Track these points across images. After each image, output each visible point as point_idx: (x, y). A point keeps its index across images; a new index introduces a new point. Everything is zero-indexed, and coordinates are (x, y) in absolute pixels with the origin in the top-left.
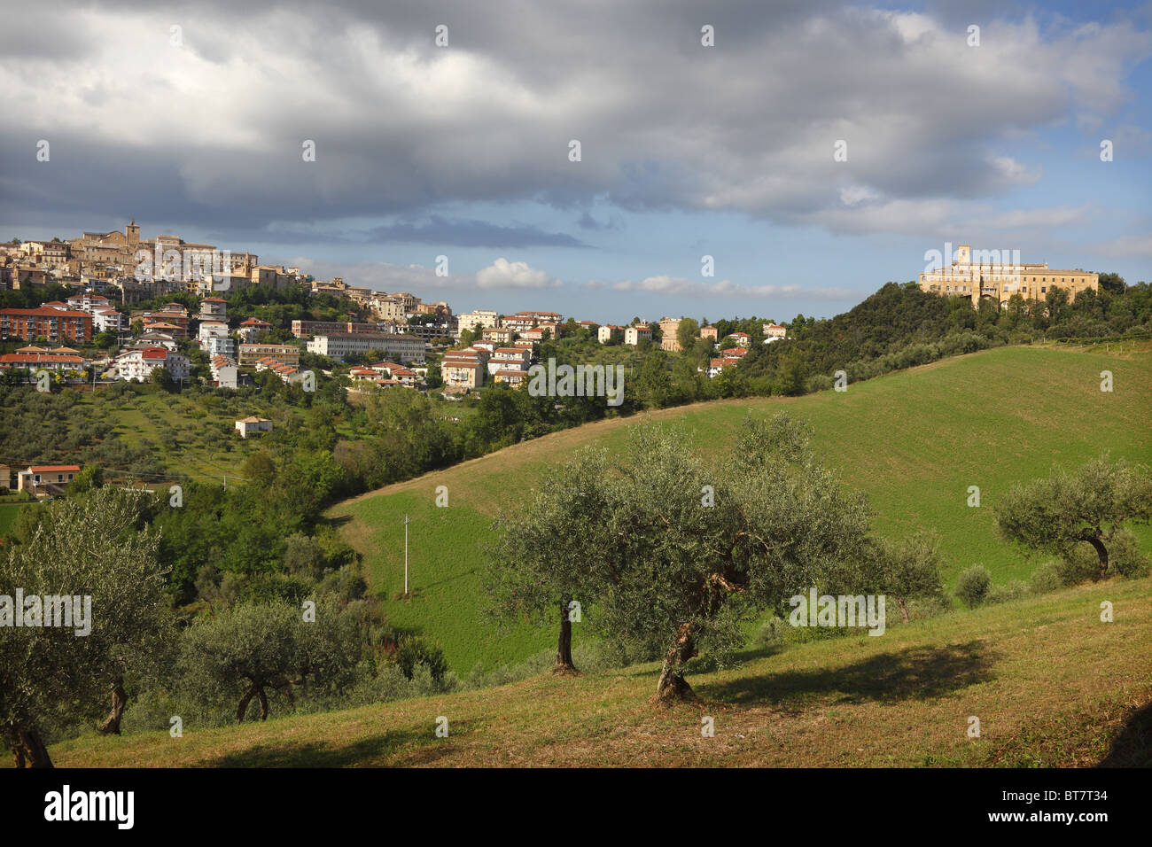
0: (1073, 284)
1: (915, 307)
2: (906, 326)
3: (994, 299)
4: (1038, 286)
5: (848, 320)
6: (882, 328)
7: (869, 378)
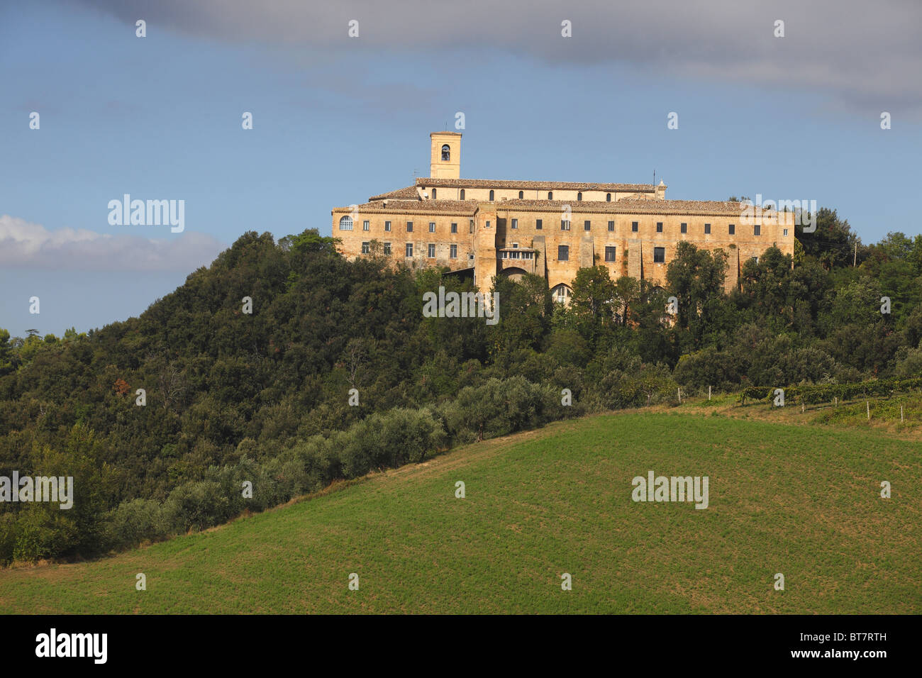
0: (732, 239)
1: (326, 303)
2: (303, 357)
3: (533, 279)
4: (645, 243)
5: (140, 339)
6: (241, 362)
7: (270, 505)
